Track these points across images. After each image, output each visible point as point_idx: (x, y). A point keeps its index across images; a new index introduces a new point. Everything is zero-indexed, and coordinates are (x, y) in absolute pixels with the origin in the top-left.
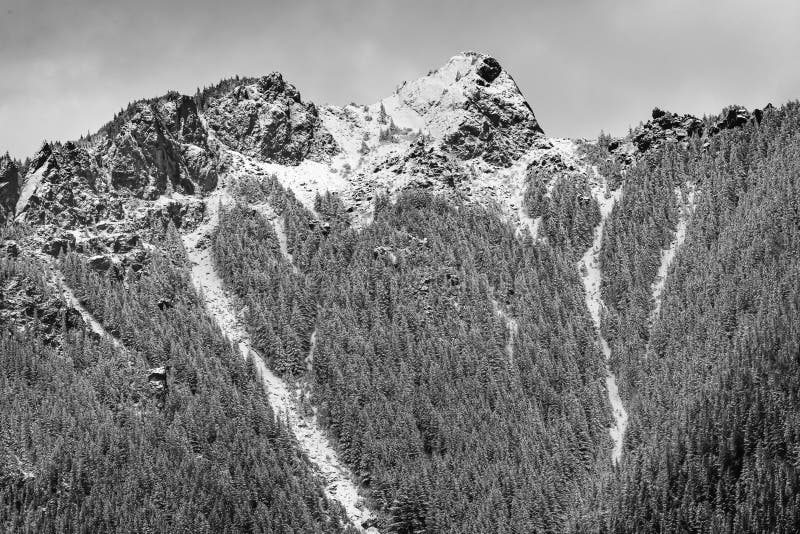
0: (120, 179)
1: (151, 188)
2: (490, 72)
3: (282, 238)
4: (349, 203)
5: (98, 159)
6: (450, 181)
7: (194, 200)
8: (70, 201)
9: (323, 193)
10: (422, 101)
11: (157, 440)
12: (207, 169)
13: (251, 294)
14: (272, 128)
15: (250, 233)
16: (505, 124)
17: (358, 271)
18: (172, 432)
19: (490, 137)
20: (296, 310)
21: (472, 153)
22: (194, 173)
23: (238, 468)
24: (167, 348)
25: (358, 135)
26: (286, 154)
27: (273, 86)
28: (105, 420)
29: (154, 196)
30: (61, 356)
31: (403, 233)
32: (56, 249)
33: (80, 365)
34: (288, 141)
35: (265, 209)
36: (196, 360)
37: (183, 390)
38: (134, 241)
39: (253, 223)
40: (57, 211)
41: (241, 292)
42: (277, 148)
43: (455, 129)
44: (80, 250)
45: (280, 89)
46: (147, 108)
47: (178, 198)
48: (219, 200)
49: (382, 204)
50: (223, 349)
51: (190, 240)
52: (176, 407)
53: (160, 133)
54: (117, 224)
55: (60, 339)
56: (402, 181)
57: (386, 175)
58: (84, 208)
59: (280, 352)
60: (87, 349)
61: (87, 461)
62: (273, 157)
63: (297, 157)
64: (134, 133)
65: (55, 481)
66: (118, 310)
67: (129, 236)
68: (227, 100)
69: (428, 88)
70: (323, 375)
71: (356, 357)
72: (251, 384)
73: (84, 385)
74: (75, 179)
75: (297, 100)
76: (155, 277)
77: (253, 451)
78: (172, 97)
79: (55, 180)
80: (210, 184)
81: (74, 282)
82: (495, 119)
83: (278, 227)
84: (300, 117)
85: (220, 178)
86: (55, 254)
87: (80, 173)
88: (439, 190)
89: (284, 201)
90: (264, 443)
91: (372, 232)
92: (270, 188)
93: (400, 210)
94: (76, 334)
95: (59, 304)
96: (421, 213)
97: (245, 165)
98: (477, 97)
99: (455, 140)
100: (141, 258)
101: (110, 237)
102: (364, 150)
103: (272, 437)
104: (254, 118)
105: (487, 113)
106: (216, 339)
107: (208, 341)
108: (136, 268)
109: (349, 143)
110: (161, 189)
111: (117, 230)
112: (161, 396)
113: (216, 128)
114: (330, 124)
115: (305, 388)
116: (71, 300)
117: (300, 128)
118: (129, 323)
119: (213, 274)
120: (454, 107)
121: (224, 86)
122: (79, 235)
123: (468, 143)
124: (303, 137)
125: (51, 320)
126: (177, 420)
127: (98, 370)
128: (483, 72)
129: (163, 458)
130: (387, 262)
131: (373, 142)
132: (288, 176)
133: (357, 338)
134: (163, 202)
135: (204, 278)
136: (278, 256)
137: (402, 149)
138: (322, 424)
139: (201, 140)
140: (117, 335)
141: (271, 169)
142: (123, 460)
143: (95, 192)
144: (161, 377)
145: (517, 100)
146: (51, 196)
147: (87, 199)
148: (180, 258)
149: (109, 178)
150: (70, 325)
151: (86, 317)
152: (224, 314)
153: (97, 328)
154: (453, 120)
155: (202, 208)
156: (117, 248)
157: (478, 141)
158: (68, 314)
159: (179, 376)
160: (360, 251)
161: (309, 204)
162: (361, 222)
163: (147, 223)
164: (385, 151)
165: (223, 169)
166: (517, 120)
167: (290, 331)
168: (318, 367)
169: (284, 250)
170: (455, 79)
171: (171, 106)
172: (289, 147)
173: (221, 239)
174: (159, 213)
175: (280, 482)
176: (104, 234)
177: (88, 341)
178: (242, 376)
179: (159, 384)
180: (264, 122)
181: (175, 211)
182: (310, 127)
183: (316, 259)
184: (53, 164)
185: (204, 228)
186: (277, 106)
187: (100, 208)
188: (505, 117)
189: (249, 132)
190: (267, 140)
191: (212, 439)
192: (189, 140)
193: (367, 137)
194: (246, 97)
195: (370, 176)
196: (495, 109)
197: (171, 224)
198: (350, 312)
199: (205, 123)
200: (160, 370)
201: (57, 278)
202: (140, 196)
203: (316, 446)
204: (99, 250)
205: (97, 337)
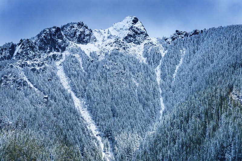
0: (40, 48)
1: (48, 50)
2: (135, 21)
3: (81, 63)
4: (98, 54)
5: (35, 43)
6: (124, 48)
7: (59, 53)
8: (27, 54)
9: (92, 52)
10: (118, 28)
11: (44, 114)
12: (63, 45)
13: (72, 77)
14: (80, 35)
15: (73, 62)
16: (139, 34)
17: (99, 71)
18: (48, 112)
19: (135, 37)
20: (83, 81)
21: (130, 41)
22: (60, 46)
23: (65, 121)
24: (49, 91)
25: (102, 37)
26: (84, 42)
27: (80, 25)
28: (31, 109)
29: (49, 52)
30: (22, 93)
31: (111, 61)
32: (22, 66)
33: (26, 95)
34: (84, 38)
35: (77, 56)
36: (56, 93)
37: (52, 101)
38: (43, 64)
39: (74, 59)
40: (23, 56)
41: (69, 77)
42: (81, 40)
43: (126, 35)
44: (29, 66)
45: (82, 25)
46: (48, 30)
47: (55, 53)
48: (66, 53)
49: (106, 54)
50: (63, 91)
51: (58, 63)
52: (50, 106)
53: (51, 37)
54: (39, 60)
55: (22, 89)
56: (112, 48)
57: (108, 47)
58: (30, 55)
59: (78, 91)
60: (28, 91)
61: (26, 119)
62: (80, 43)
63: (86, 42)
64: (44, 36)
65: (17, 124)
66: (37, 81)
67: (42, 62)
68: (69, 28)
69: (119, 25)
70: (89, 98)
71: (97, 93)
72: (70, 100)
73: (27, 100)
74: (28, 48)
75: (87, 28)
76: (48, 73)
77: (69, 117)
78: (54, 27)
79: (23, 48)
80: (64, 49)
81: (26, 74)
82: (136, 33)
83: (80, 60)
84: (87, 32)
85: (66, 48)
86: (22, 67)
87: (30, 47)
88: (121, 51)
89: (82, 53)
90: (72, 115)
92: (79, 50)
93: (111, 56)
94: (26, 87)
95: (21, 80)
96: (116, 56)
97: (73, 44)
98: (132, 27)
99: (126, 38)
100: (45, 68)
101: (37, 63)
102: (103, 41)
103: (74, 113)
104: (75, 33)
105: (134, 31)
106: (62, 88)
107: (60, 89)
108: (43, 71)
109: (99, 39)
110: (51, 51)
111: (39, 61)
112: (46, 103)
113: (66, 35)
114: (95, 34)
115: (84, 101)
116: (25, 79)
117: (87, 35)
118: (40, 85)
119: (63, 72)
120: (126, 30)
121: (68, 25)
122: (29, 62)
123: (129, 39)
124: (88, 37)
125: (20, 84)
126: (50, 109)
127: (30, 97)
128: (133, 21)
129: (45, 118)
130: (106, 69)
131: (106, 38)
132: (82, 47)
133: (98, 88)
134: (51, 54)
135: (61, 73)
136: (80, 67)
137: (113, 40)
138: (88, 110)
139: (62, 38)
140: (37, 87)
141: (80, 45)
142: (35, 119)
143: (34, 51)
144: (47, 98)
145: (142, 28)
146: (22, 52)
147: (31, 54)
148: (55, 68)
149: (38, 48)
150: (24, 85)
151: (29, 83)
152: (65, 82)
153: (32, 86)
154: (126, 33)
155: (61, 55)
156: (39, 65)
157: (132, 38)
158: (24, 82)
159: (52, 98)
160: (100, 66)
161: (88, 54)
162: (101, 59)
163: (47, 59)
164: (109, 41)
165: (67, 46)
166: (142, 33)
167: (81, 87)
168: (87, 95)
169: (81, 66)
170: (127, 22)
171: (54, 30)
172: (84, 40)
173: (65, 63)
174: (50, 57)
175: (75, 124)
176: (35, 62)
177: (29, 89)
178: (68, 98)
179: (46, 100)
180: (78, 34)
181: (54, 56)
182: (90, 35)
183: (89, 68)
184: (23, 44)
185: (62, 60)
186: (81, 30)
187: (35, 55)
188: (139, 32)
189: (74, 36)
190: (79, 38)
191: (59, 114)
192: (59, 38)
193: (104, 37)
194: (74, 27)
195: (104, 47)
196: (136, 30)
197: (53, 60)
198: (96, 81)
199: (63, 34)
200: (46, 96)
201: (23, 73)
202: (45, 52)
203: (86, 115)
204: (34, 66)
205: (31, 88)
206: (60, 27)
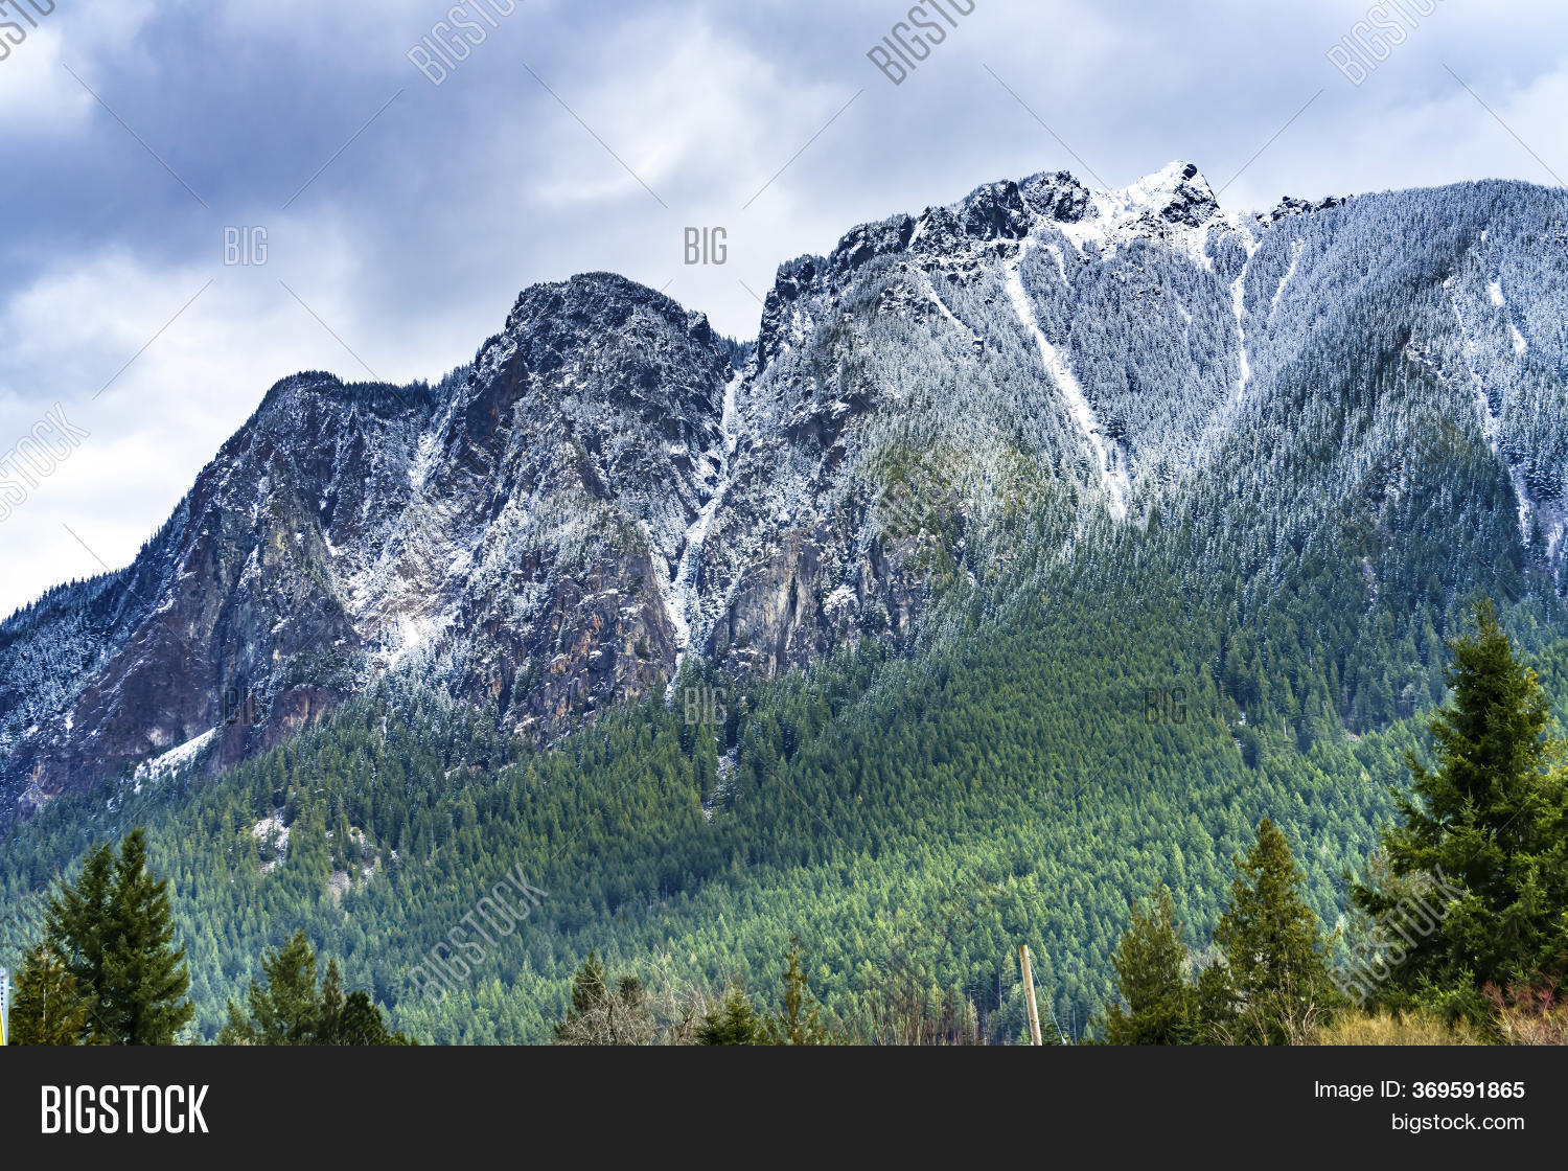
0: (970, 229)
1: (988, 234)
2: (1190, 172)
3: (1062, 266)
4: (1101, 246)
5: (959, 217)
6: (1162, 235)
7: (1013, 242)
8: (939, 241)
9: (1087, 241)
10: (1151, 189)
11: (974, 379)
12: (1022, 224)
13: (1040, 297)
14: (1062, 202)
15: (1043, 262)
16: (1197, 203)
17: (1101, 285)
18: (983, 375)
19: (1188, 210)
20: (1064, 307)
21: (1177, 219)
22: (1014, 226)
23: (1019, 397)
24: (987, 327)
25: (1112, 206)
26: (1069, 217)
27: (1063, 177)
28: (945, 367)
29: (989, 239)
30: (924, 330)
31: (1130, 264)
32: (928, 268)
33: (934, 335)
34: (1071, 209)
35: (1053, 248)
36: (1003, 334)
37: (993, 351)
38: (975, 265)
39: (1045, 256)
40: (931, 246)
41: (1034, 296)
42: (1063, 214)
43: (1168, 205)
44: (942, 269)
45: (1068, 179)
46: (988, 188)
47: (1004, 241)
48: (1029, 242)
49: (1120, 247)
50: (1017, 328)
51: (1008, 264)
52: (987, 361)
53: (995, 203)
54: (965, 255)
55: (925, 319)
56: (1134, 234)
57: (1126, 231)
58: (947, 245)
59: (1053, 331)
60: (939, 325)
61: (932, 390)
62: (1062, 219)
63: (1076, 218)
64: (980, 202)
65: (911, 400)
66: (960, 304)
67: (972, 262)
68: (1036, 184)
69: (1153, 180)
70: (1076, 345)
71: (1095, 335)
72: (1034, 349)
73: (935, 346)
74: (943, 228)
75: (1078, 185)
76: (985, 285)
77: (1029, 387)
78: (1003, 182)
79: (931, 228)
80: (1023, 233)
81: (937, 287)
82: (1192, 200)
83: (1059, 259)
84: (1078, 195)
85: (1030, 230)
86: (928, 270)
87: (946, 224)
88: (1155, 241)
89: (1064, 245)
90: (1036, 383)
91: (1114, 263)
92: (1056, 236)
93: (1130, 251)
94: (934, 317)
95: (925, 300)
96: (1141, 253)
97: (1043, 222)
98: (1182, 186)
99: (1167, 211)
100: (978, 275)
101: (961, 262)
102: (1115, 216)
103: (1042, 380)
104: (1051, 195)
105: (1186, 195)
106: (1016, 322)
107: (1011, 324)
108: (974, 280)
109: (1106, 210)
110: (994, 235)
111: (966, 258)
112: (980, 354)
113: (1029, 201)
114: (1094, 201)
115: (1066, 352)
116: (934, 297)
117: (1078, 202)
118: (966, 312)
119: (1020, 285)
120: (1168, 192)
121: (1035, 177)
122: (944, 261)
123: (1175, 213)
124: (1080, 207)
125: (921, 308)
126: (987, 368)
127: (944, 338)
128: (1186, 172)
129: (975, 389)
130: (1119, 280)
131: (1121, 209)
132: (1067, 229)
133: (1098, 324)
134: (994, 243)
135: (1014, 287)
136: (1058, 275)
137: (1137, 216)
138: (1074, 373)
139: (1019, 207)
140: (959, 318)
141: (1061, 225)
142: (952, 390)
143: (955, 236)
144: (981, 343)
145: (1205, 189)
146: (928, 237)
147: (949, 240)
148: (1000, 276)
149: (964, 228)
150: (931, 312)
151: (942, 307)
152: (1023, 309)
153: (948, 314)
154: (1167, 200)
155: (1017, 247)
156: (965, 268)
157: (1181, 212)
158: (930, 305)
159: (992, 343)
160: (1104, 274)
161: (1079, 248)
162: (1107, 257)
163: (984, 254)
164: (1125, 216)
165: (1032, 225)
166: (1204, 200)
167: (1059, 319)
168: (1073, 341)
169: (1062, 272)
170: (1171, 174)
171: (1003, 187)
172: (1071, 213)
173: (1025, 265)
174: (991, 249)
175: (1043, 405)
176: (958, 260)
177: (940, 321)
178: (1028, 345)
179: (979, 347)
180: (1057, 198)
181: (1001, 249)
182: (1083, 202)
183: (1079, 278)
184: (931, 219)
185: (1018, 258)
186: (1066, 189)
187: (957, 245)
188: (1197, 198)
189: (1048, 204)
190: (1058, 208)
191: (1006, 379)
192: (1012, 207)
193: (1117, 208)
194: (1048, 183)
195: (1116, 231)
196: (1192, 194)
197: (998, 255)
198: (1094, 309)
199: (1023, 199)
200: (980, 339)
201: (928, 285)
202: (981, 239)
203: (1068, 385)
204: (954, 269)
205: (946, 319)
206: (1017, 181)
